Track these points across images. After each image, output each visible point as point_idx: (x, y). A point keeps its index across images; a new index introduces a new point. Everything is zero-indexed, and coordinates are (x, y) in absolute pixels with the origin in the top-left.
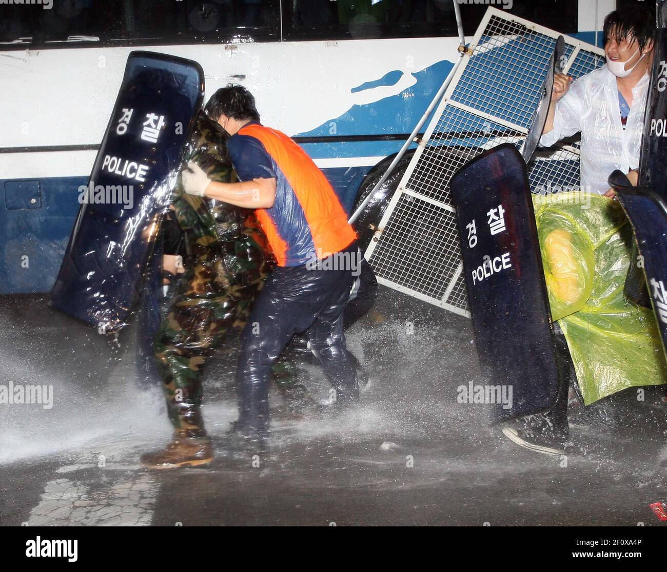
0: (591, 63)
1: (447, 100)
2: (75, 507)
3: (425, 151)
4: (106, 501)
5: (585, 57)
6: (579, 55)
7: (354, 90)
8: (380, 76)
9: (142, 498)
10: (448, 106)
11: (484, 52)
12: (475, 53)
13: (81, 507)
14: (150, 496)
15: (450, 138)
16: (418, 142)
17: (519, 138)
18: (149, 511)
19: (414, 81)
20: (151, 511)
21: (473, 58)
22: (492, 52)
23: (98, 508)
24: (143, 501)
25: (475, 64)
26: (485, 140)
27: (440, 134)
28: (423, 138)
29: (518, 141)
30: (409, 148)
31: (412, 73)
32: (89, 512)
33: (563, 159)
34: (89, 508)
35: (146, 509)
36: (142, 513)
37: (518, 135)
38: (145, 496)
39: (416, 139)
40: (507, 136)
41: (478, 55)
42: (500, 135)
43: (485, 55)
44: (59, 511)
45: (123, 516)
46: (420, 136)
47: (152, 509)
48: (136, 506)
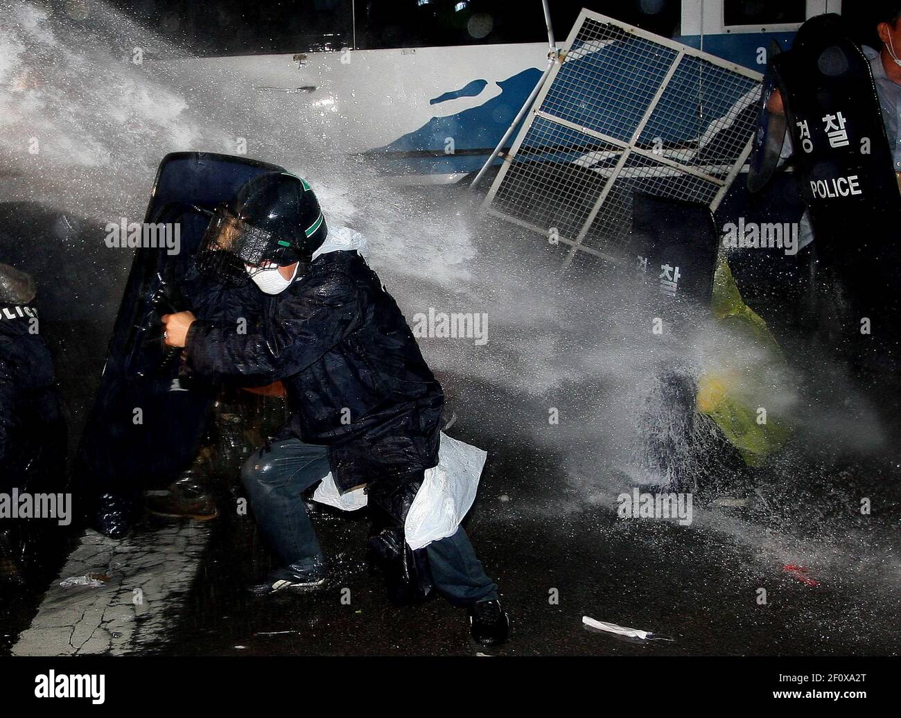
0: (696, 69)
1: (536, 111)
2: (116, 553)
3: (511, 167)
4: (150, 547)
5: (689, 63)
6: (683, 60)
7: (432, 102)
8: (460, 86)
9: (189, 544)
10: (537, 118)
11: (576, 58)
12: (567, 60)
13: (121, 553)
14: (197, 543)
15: (539, 152)
16: (504, 158)
17: (615, 152)
18: (195, 560)
19: (499, 91)
20: (196, 560)
21: (564, 65)
22: (586, 58)
23: (140, 554)
24: (189, 548)
25: (567, 71)
26: (578, 156)
27: (528, 148)
28: (509, 153)
29: (614, 155)
30: (494, 164)
31: (497, 83)
32: (129, 559)
33: (665, 175)
34: (130, 555)
35: (192, 557)
36: (186, 562)
37: (615, 149)
38: (192, 542)
39: (501, 154)
40: (602, 150)
41: (570, 61)
42: (595, 149)
43: (578, 61)
44: (97, 558)
45: (168, 564)
46: (506, 150)
47: (198, 558)
48: (181, 553)
